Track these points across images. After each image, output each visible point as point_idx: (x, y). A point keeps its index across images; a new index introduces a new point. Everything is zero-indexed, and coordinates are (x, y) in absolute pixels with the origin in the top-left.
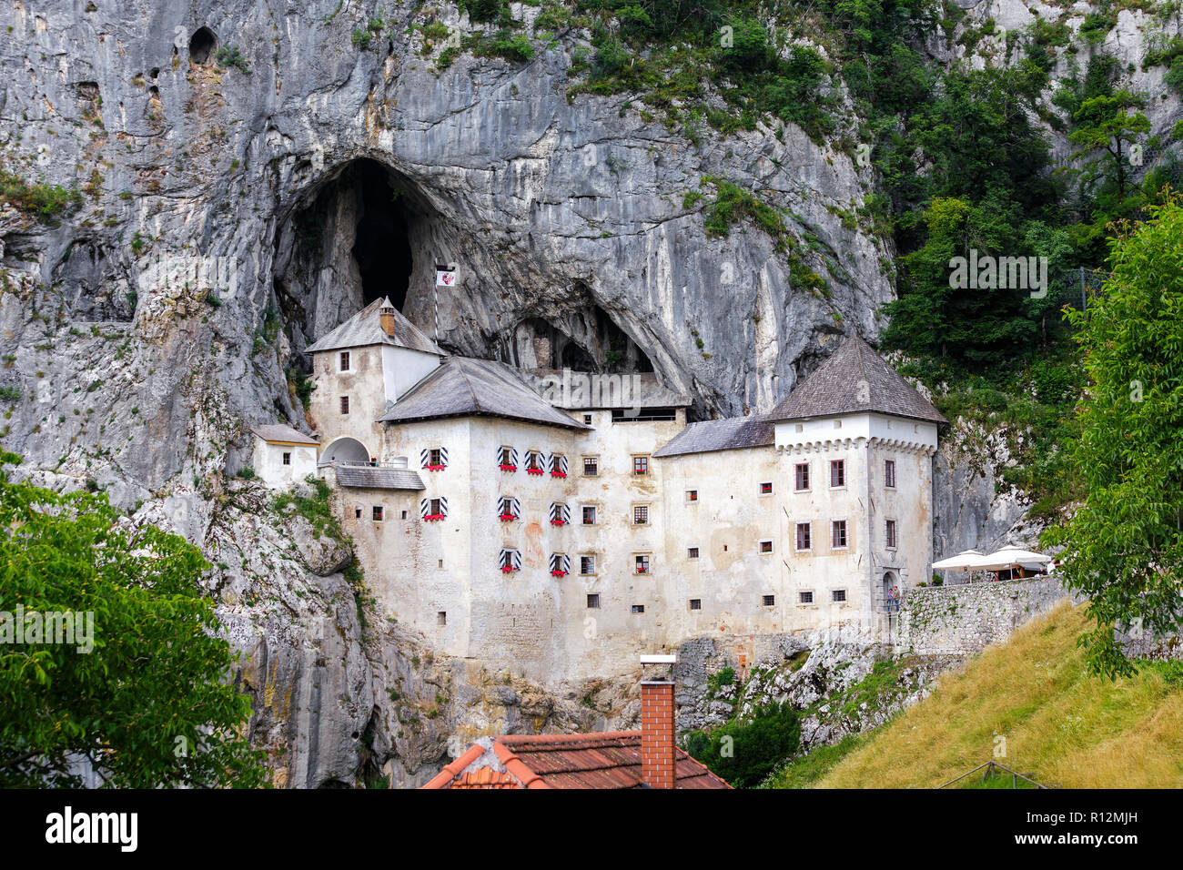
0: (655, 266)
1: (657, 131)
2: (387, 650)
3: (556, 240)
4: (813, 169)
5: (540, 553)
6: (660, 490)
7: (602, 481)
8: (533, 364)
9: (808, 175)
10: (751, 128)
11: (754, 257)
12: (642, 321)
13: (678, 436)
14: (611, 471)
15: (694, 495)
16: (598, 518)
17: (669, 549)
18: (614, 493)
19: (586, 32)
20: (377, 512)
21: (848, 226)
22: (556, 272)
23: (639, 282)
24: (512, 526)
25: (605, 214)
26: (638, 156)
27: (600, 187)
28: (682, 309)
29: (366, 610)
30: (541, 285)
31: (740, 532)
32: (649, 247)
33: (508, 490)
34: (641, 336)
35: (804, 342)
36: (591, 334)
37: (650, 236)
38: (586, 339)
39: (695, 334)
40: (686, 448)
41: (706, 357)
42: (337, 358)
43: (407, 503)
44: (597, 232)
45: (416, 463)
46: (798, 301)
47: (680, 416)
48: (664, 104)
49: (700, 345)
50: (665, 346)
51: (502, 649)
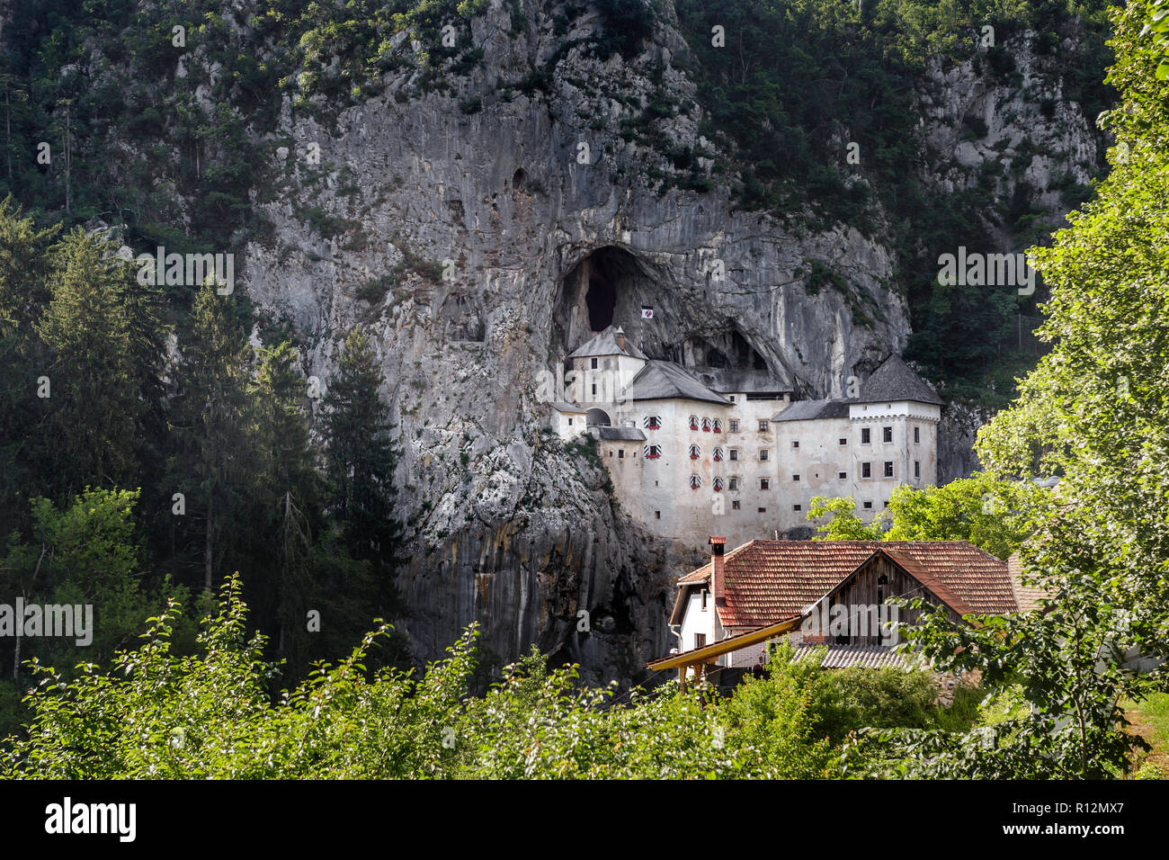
0: (775, 310)
1: (778, 232)
2: (628, 533)
3: (719, 295)
4: (864, 255)
5: (709, 477)
6: (775, 441)
7: (741, 435)
8: (693, 364)
9: (861, 257)
10: (830, 230)
11: (833, 306)
12: (766, 342)
13: (786, 409)
14: (746, 429)
15: (796, 444)
16: (739, 457)
17: (781, 475)
18: (749, 442)
19: (739, 174)
20: (621, 452)
21: (885, 287)
22: (717, 313)
23: (767, 321)
24: (696, 462)
25: (749, 280)
26: (768, 248)
27: (746, 265)
28: (790, 336)
29: (615, 509)
30: (705, 319)
31: (826, 467)
32: (773, 300)
33: (694, 441)
34: (764, 350)
35: (859, 356)
36: (729, 346)
37: (774, 293)
38: (725, 349)
39: (798, 350)
40: (792, 416)
41: (804, 364)
42: (589, 361)
43: (637, 448)
44: (744, 291)
45: (641, 424)
46: (857, 331)
47: (787, 398)
48: (782, 216)
49: (800, 356)
50: (778, 357)
51: (691, 533)
